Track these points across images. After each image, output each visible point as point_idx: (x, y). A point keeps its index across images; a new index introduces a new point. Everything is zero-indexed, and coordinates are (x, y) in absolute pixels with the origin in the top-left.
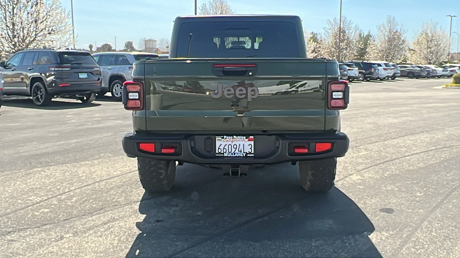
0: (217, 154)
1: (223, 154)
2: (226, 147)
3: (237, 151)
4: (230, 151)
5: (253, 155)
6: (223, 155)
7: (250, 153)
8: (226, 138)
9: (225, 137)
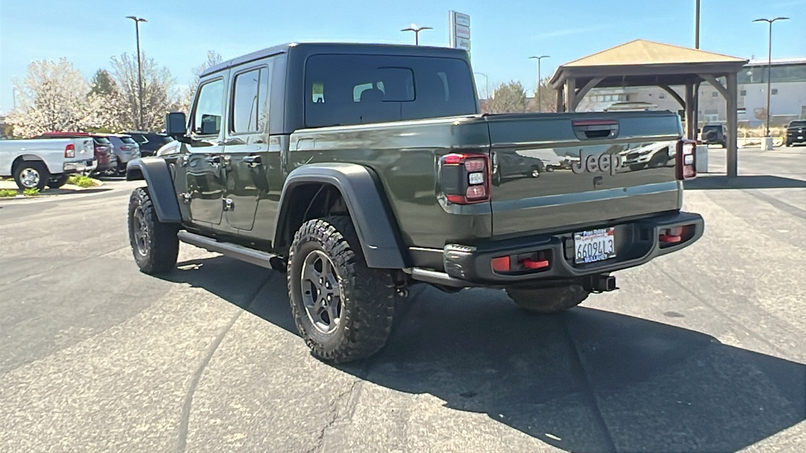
0: (578, 260)
1: (584, 260)
2: (586, 249)
3: (597, 254)
4: (590, 254)
5: (614, 256)
6: (583, 262)
7: (611, 253)
8: (586, 235)
9: (585, 232)
